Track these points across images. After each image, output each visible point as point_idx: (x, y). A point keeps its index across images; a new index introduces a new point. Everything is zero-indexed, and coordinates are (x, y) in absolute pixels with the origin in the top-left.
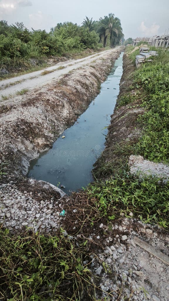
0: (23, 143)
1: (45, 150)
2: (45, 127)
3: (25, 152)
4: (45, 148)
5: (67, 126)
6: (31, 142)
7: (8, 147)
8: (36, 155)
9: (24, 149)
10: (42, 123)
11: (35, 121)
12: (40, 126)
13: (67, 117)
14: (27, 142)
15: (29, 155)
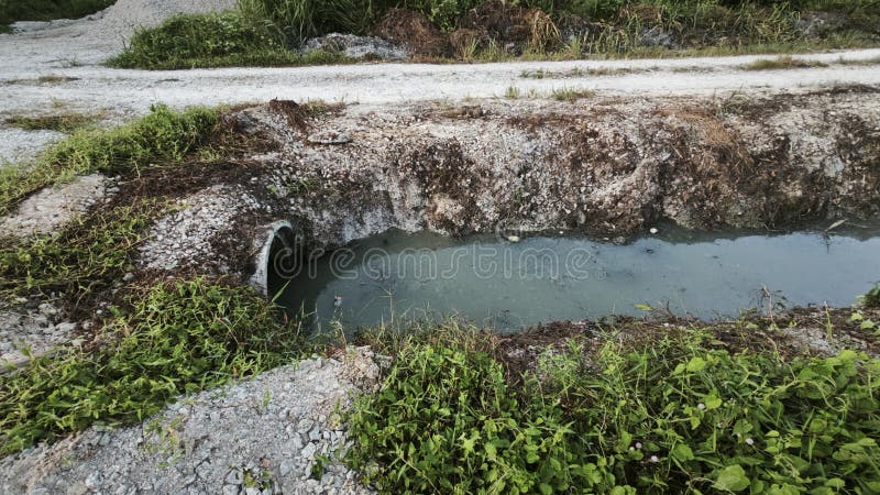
0: (403, 183)
1: (439, 231)
2: (497, 187)
3: (396, 204)
4: (441, 227)
5: (567, 224)
6: (424, 195)
7: (368, 173)
8: (410, 226)
9: (397, 196)
10: (496, 175)
11: (482, 162)
12: (487, 180)
13: (601, 203)
14: (414, 189)
15: (399, 215)
